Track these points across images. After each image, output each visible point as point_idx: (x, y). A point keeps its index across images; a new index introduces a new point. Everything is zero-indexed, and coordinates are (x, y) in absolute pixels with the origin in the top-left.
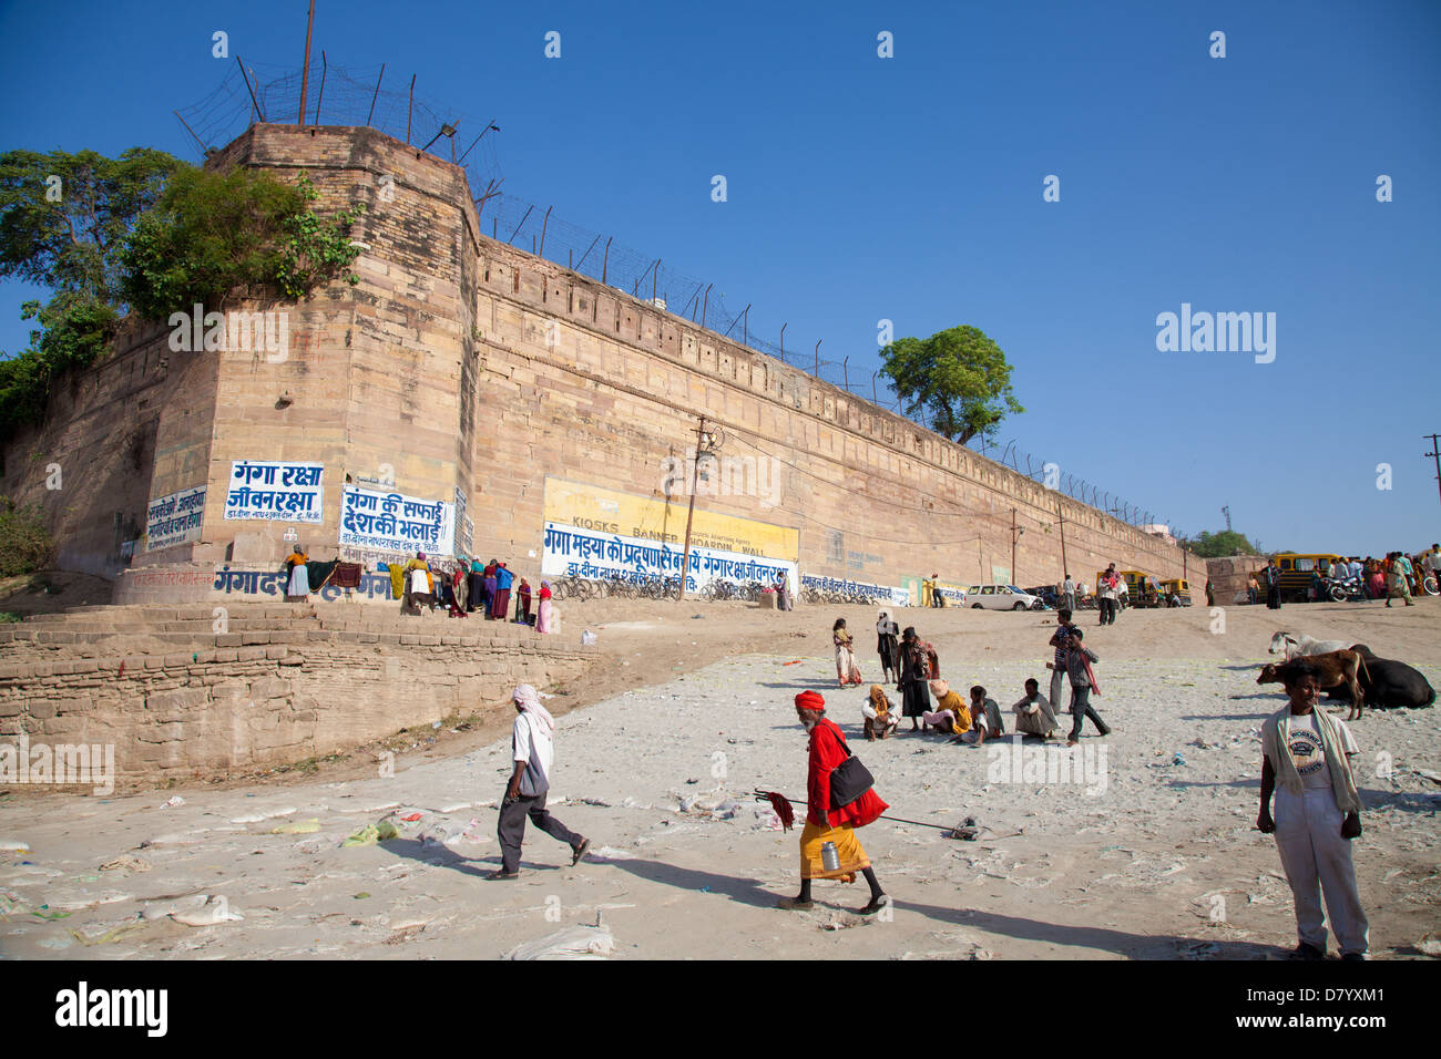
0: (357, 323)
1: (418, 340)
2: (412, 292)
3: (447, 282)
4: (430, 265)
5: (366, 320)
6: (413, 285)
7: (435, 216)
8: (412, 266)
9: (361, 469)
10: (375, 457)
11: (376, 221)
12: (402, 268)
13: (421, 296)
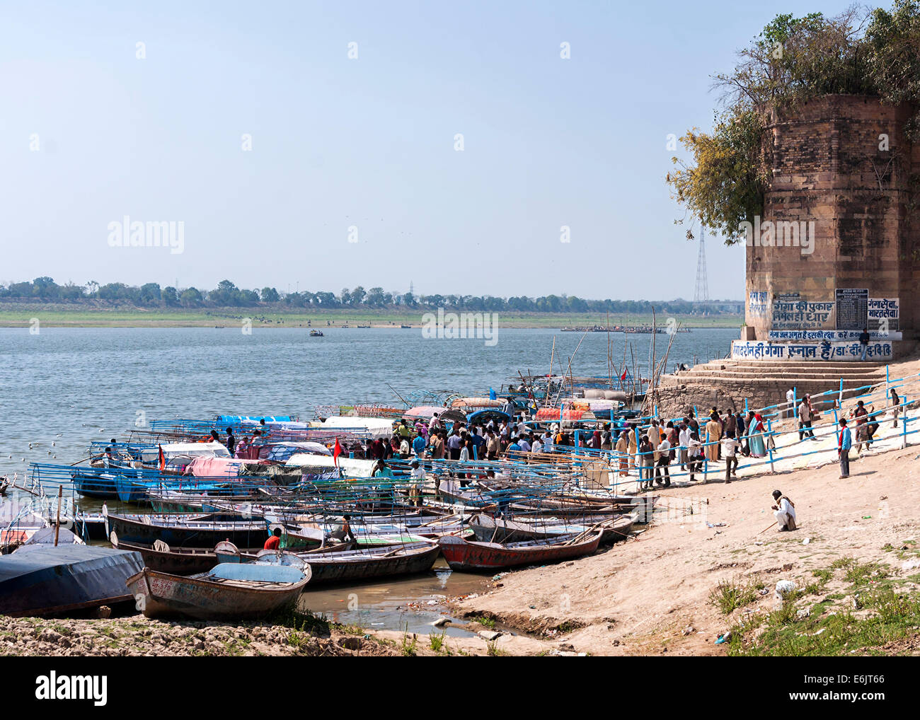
0: (774, 215)
1: (808, 213)
2: (806, 186)
3: (827, 172)
4: (816, 166)
5: (779, 212)
6: (806, 182)
7: (818, 135)
8: (805, 171)
9: (781, 291)
10: (788, 284)
11: (783, 153)
12: (798, 174)
13: (811, 187)
